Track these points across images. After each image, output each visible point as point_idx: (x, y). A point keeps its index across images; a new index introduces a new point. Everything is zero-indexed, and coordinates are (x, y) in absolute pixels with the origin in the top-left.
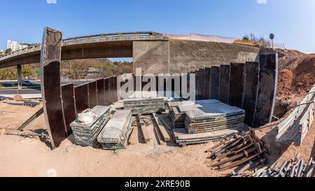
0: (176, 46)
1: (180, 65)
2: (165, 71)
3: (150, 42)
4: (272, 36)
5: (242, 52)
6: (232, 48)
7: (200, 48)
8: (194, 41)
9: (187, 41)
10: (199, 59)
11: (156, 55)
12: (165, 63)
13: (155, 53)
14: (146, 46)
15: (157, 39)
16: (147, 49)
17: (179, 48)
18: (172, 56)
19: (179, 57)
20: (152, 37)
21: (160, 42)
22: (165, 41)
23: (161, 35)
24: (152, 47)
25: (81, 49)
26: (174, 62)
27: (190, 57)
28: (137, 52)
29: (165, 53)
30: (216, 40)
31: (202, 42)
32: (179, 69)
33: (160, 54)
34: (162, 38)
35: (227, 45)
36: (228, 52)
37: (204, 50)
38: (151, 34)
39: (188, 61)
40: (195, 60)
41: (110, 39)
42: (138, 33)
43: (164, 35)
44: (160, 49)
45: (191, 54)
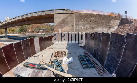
0: (78, 16)
1: (80, 27)
2: (72, 30)
3: (64, 14)
4: (126, 12)
5: (113, 20)
6: (108, 18)
7: (92, 17)
8: (88, 14)
9: (84, 14)
10: (91, 23)
11: (67, 21)
12: (72, 26)
13: (66, 20)
14: (61, 17)
15: (67, 13)
16: (62, 18)
17: (80, 17)
18: (76, 22)
19: (80, 23)
20: (65, 12)
21: (69, 14)
22: (72, 13)
23: (70, 10)
24: (65, 17)
25: (30, 19)
26: (78, 25)
27: (86, 23)
28: (57, 20)
29: (72, 20)
30: (100, 13)
31: (93, 14)
32: (80, 29)
33: (69, 21)
34: (70, 12)
35: (105, 16)
36: (106, 20)
37: (93, 18)
38: (64, 10)
39: (85, 24)
40: (89, 24)
41: (43, 13)
42: (57, 10)
43: (71, 11)
44: (69, 18)
45: (87, 20)
